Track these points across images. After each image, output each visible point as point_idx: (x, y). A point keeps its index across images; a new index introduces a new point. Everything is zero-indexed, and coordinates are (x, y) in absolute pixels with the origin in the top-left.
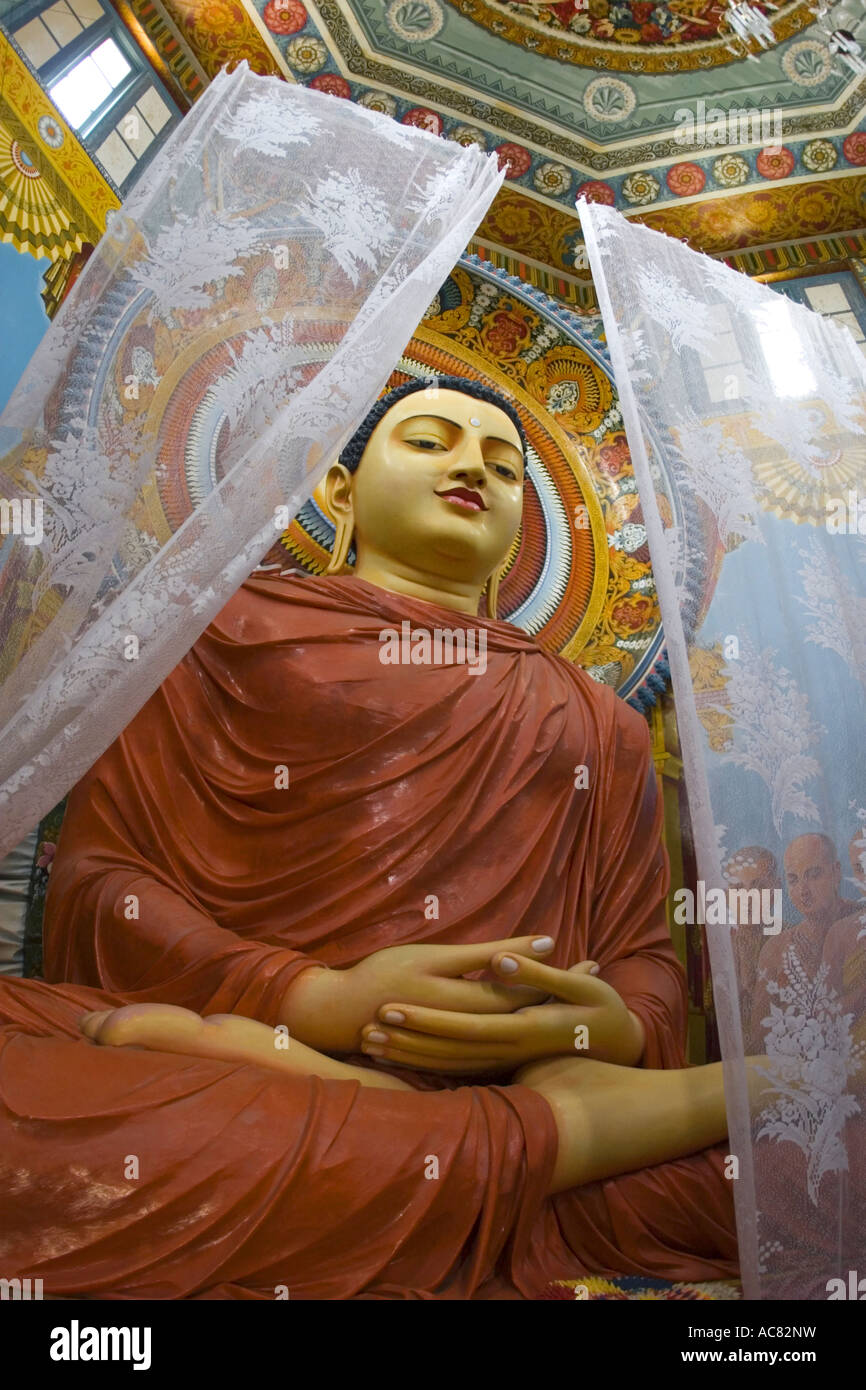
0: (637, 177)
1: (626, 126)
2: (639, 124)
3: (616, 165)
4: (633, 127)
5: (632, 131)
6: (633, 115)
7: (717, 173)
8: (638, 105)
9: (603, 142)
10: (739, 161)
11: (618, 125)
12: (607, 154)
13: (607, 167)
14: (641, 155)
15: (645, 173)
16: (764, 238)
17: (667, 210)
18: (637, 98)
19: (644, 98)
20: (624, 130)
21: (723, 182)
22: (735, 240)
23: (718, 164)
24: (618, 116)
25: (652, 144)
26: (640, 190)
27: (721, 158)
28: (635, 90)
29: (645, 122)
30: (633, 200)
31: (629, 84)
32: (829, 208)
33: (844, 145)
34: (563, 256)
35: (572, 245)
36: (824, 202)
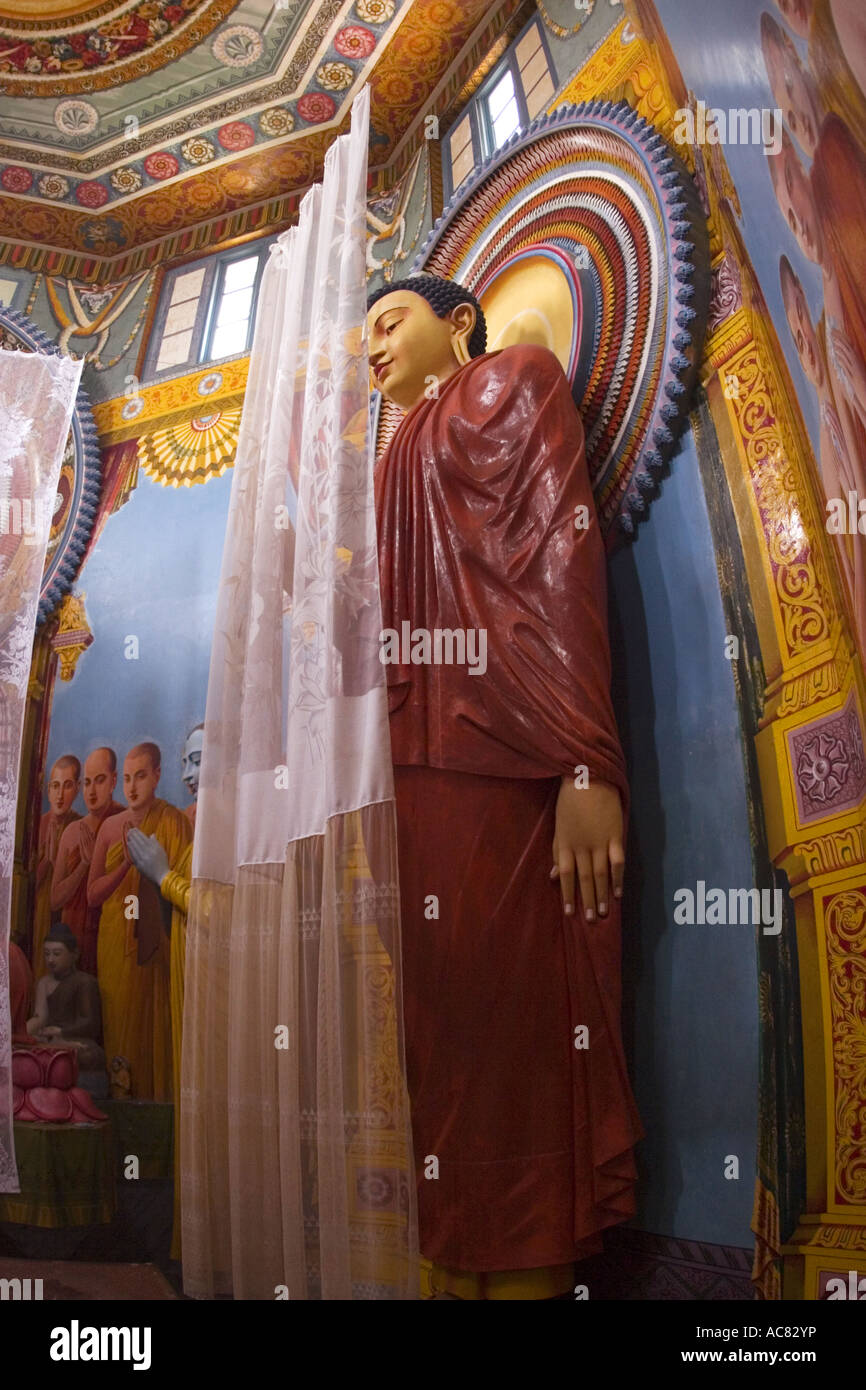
0: (120, 172)
1: (96, 134)
2: (106, 131)
3: (99, 167)
4: (102, 135)
5: (103, 138)
6: (99, 125)
7: (186, 156)
8: (100, 117)
9: (83, 151)
10: (202, 141)
11: (89, 136)
12: (89, 160)
13: (93, 170)
14: (116, 155)
15: (125, 168)
16: (250, 199)
17: (155, 192)
18: (97, 111)
19: (103, 110)
20: (95, 139)
21: (194, 161)
22: (224, 204)
23: (184, 148)
24: (87, 129)
25: (123, 144)
26: (126, 181)
27: (186, 142)
28: (93, 106)
29: (111, 129)
30: (123, 190)
31: (87, 102)
32: (302, 164)
33: (297, 108)
34: (85, 242)
35: (89, 233)
36: (296, 160)
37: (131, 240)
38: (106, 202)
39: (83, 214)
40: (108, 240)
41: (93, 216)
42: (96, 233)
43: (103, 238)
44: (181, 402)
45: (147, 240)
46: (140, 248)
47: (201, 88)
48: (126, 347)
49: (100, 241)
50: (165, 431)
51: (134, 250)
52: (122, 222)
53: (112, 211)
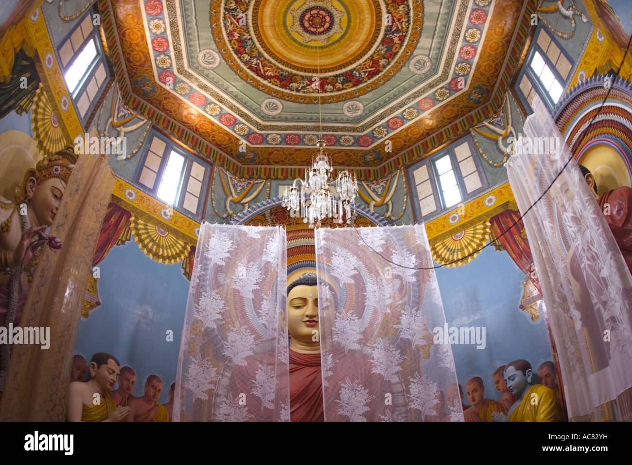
0: (377, 129)
1: (364, 115)
2: (368, 112)
3: (367, 128)
4: (367, 114)
5: (367, 116)
6: (364, 110)
7: (405, 117)
8: (364, 106)
9: (359, 123)
10: (411, 109)
11: (360, 115)
12: (362, 126)
13: (364, 130)
14: (374, 122)
15: (379, 127)
16: (436, 130)
17: (393, 135)
18: (363, 104)
19: (365, 103)
20: (363, 116)
21: (409, 118)
22: (425, 134)
23: (404, 113)
24: (359, 113)
25: (376, 117)
26: (380, 133)
27: (405, 111)
28: (360, 102)
29: (370, 111)
30: (379, 137)
31: (357, 101)
32: (455, 109)
33: (450, 86)
34: (364, 162)
35: (365, 158)
36: (453, 108)
37: (385, 157)
38: (372, 143)
39: (362, 150)
40: (374, 160)
41: (367, 151)
42: (369, 158)
43: (372, 159)
44: (442, 229)
45: (393, 156)
46: (390, 160)
47: (407, 86)
48: (404, 208)
49: (371, 161)
50: (440, 243)
51: (387, 162)
52: (380, 151)
53: (375, 147)
